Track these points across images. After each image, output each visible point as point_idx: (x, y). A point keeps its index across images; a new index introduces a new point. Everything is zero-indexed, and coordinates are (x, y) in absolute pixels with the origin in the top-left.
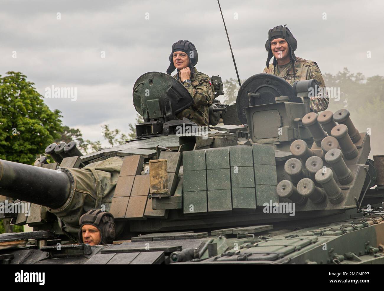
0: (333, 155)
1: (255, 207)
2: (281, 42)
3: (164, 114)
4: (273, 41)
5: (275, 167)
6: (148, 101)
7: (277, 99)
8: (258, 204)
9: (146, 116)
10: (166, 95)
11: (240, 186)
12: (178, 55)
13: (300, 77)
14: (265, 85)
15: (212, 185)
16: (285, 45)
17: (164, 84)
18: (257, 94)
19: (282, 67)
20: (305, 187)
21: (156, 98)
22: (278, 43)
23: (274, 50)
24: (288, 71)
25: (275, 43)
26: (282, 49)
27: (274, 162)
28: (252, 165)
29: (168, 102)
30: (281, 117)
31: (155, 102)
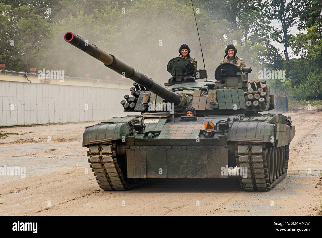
0: (263, 94)
1: (240, 109)
2: (232, 51)
3: (183, 74)
4: (229, 50)
5: (244, 96)
6: (176, 68)
7: (237, 73)
8: (241, 108)
9: (174, 74)
10: (185, 67)
11: (235, 102)
12: (184, 50)
13: (237, 64)
14: (228, 67)
15: (227, 101)
16: (233, 52)
17: (184, 62)
18: (225, 70)
19: (231, 59)
20: (256, 103)
21: (180, 67)
22: (231, 51)
23: (229, 53)
24: (233, 61)
25: (230, 51)
26: (232, 53)
27: (243, 95)
28: (237, 95)
29: (185, 69)
30: (239, 80)
31: (179, 69)
